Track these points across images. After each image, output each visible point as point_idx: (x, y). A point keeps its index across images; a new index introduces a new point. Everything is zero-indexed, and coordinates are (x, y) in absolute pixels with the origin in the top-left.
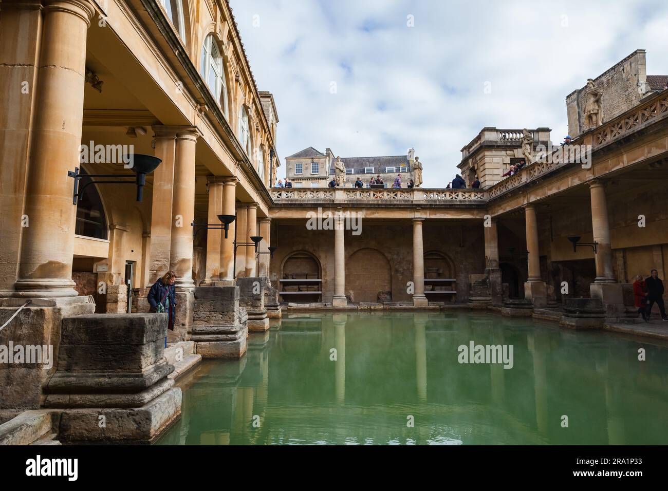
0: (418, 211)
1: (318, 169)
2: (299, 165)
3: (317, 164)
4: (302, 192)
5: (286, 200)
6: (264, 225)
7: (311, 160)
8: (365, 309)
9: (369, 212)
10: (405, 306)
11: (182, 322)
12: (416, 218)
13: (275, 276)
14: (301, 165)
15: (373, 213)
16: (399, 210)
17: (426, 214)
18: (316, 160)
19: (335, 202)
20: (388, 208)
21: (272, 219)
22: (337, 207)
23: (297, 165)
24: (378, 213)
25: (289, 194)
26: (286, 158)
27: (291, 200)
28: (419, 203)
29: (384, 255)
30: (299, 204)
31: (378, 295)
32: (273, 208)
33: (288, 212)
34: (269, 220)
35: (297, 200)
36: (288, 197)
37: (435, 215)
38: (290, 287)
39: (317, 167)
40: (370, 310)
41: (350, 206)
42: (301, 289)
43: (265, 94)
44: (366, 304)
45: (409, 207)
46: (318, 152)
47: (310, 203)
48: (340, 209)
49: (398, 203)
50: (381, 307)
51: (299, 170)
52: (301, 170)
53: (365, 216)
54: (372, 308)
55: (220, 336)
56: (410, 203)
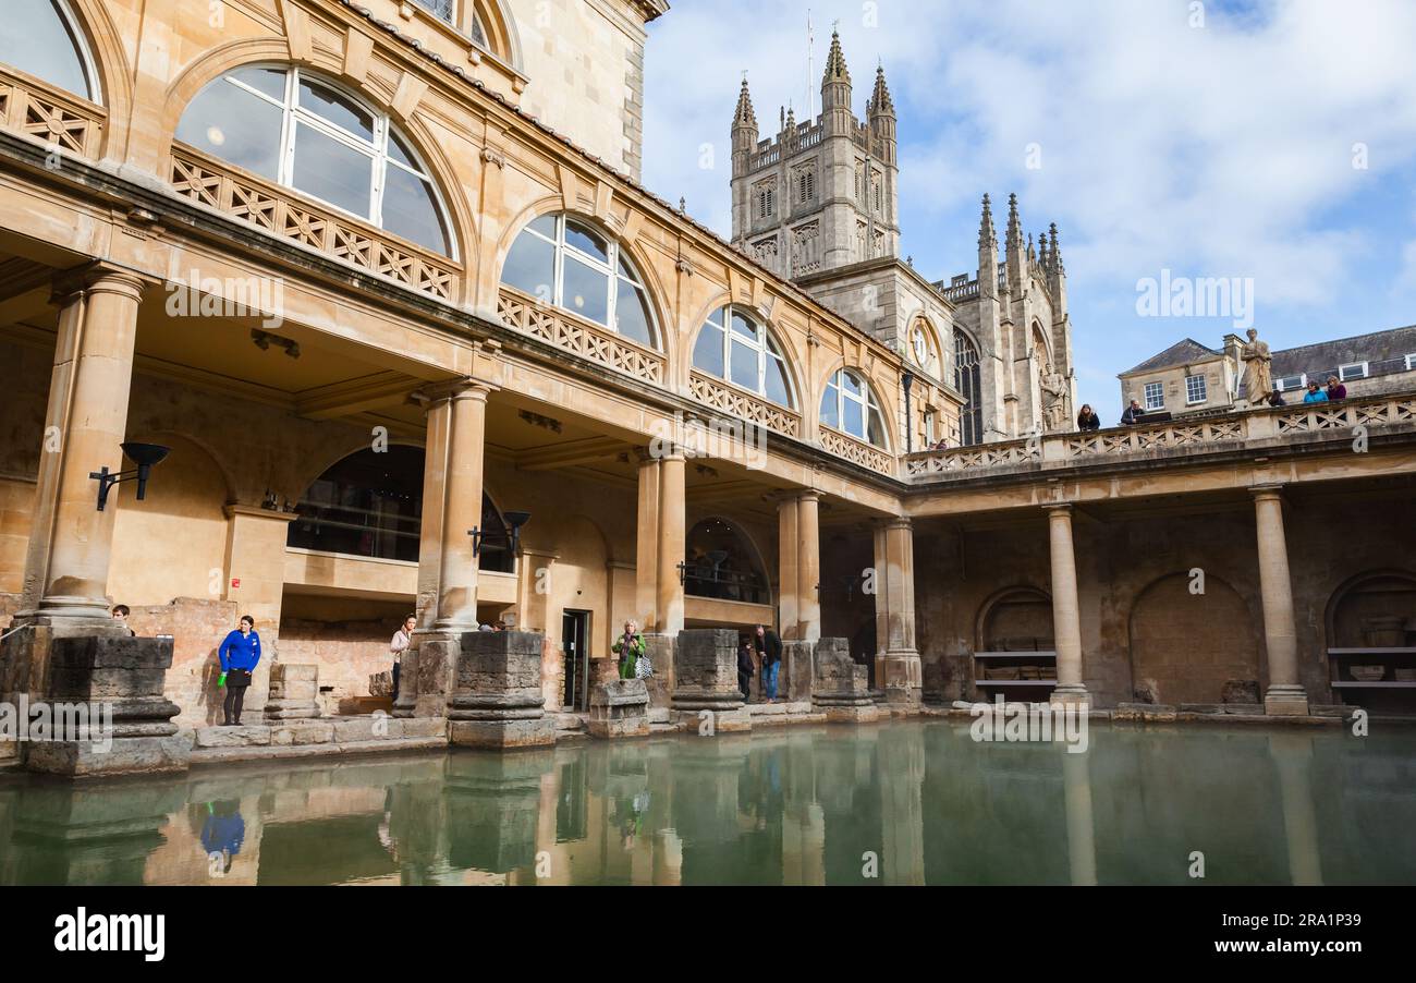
0: (1261, 466)
1: (1203, 390)
2: (1154, 387)
3: (1202, 378)
4: (971, 455)
5: (936, 476)
6: (894, 532)
7: (1183, 370)
8: (1128, 720)
9: (1128, 483)
10: (1240, 714)
11: (440, 687)
12: (1259, 486)
13: (963, 644)
14: (1160, 386)
15: (1140, 485)
16: (1210, 471)
17: (1287, 471)
18: (1195, 370)
19: (1042, 469)
20: (1176, 468)
21: (911, 518)
22: (1046, 480)
23: (1148, 388)
24: (1151, 483)
25: (943, 462)
26: (1120, 377)
27: (947, 475)
28: (1261, 446)
29: (1231, 588)
30: (961, 482)
31: (1225, 690)
32: (912, 495)
33: (942, 500)
34: (904, 523)
35: (959, 473)
36: (941, 469)
37: (1316, 471)
38: (998, 670)
39: (1202, 384)
40: (1143, 722)
41: (1078, 473)
42: (1026, 675)
43: (887, 262)
44: (1136, 707)
45: (1231, 458)
46: (1204, 348)
47: (989, 475)
48: (1056, 482)
49: (1205, 451)
50: (1173, 715)
51: (1155, 399)
52: (1161, 398)
53: (1119, 493)
54: (1147, 717)
55: (484, 712)
56: (1238, 448)
